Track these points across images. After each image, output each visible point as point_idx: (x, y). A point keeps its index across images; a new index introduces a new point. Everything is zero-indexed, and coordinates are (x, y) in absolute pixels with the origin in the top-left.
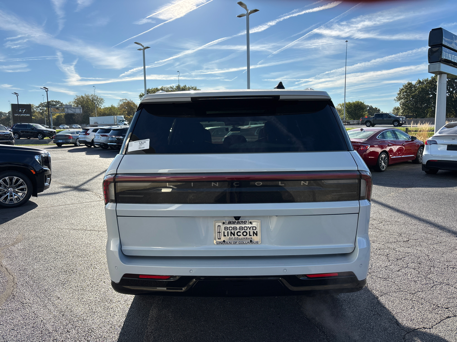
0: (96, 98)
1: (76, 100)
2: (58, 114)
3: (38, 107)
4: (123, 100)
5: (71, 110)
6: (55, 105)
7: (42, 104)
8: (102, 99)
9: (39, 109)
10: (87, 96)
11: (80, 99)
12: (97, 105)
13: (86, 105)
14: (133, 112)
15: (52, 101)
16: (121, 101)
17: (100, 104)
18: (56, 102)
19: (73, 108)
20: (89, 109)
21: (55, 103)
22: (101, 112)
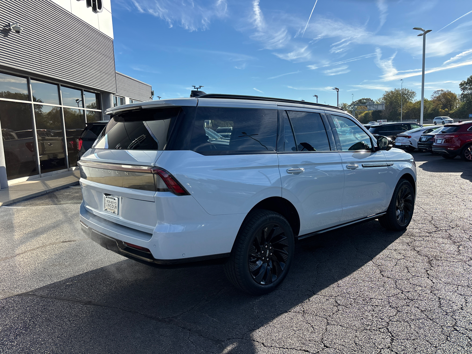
0: (407, 92)
1: (385, 96)
2: (366, 112)
3: (350, 106)
4: (438, 91)
5: (373, 107)
6: (365, 103)
7: (353, 102)
8: (413, 93)
9: (351, 107)
10: (397, 91)
11: (389, 94)
12: (407, 99)
13: (395, 100)
14: (450, 104)
15: (363, 99)
16: (435, 92)
17: (411, 98)
18: (366, 99)
19: (376, 105)
20: (398, 104)
21: (365, 101)
22: (409, 106)
